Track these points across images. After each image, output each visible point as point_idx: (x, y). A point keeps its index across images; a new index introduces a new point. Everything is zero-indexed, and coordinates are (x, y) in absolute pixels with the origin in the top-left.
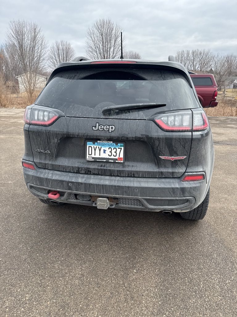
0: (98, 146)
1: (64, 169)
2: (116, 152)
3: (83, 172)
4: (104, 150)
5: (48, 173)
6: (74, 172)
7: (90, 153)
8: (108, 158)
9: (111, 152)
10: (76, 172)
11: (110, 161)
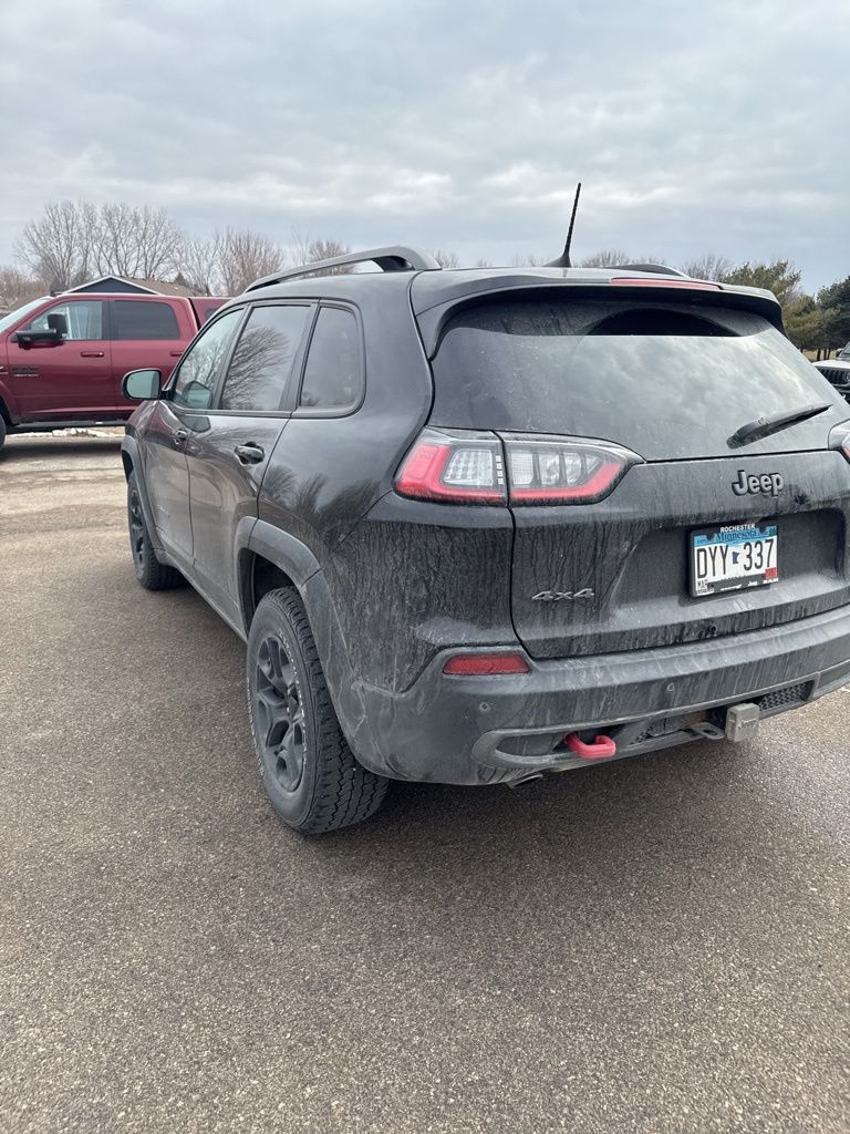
0: (718, 545)
1: (634, 644)
2: (760, 555)
3: (693, 636)
4: (734, 553)
5: (588, 670)
6: (666, 646)
7: (702, 572)
8: (745, 578)
9: (749, 556)
10: (671, 642)
11: (751, 584)
